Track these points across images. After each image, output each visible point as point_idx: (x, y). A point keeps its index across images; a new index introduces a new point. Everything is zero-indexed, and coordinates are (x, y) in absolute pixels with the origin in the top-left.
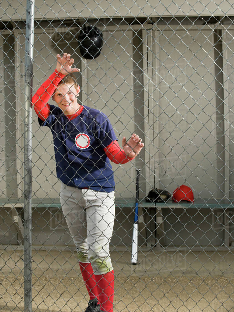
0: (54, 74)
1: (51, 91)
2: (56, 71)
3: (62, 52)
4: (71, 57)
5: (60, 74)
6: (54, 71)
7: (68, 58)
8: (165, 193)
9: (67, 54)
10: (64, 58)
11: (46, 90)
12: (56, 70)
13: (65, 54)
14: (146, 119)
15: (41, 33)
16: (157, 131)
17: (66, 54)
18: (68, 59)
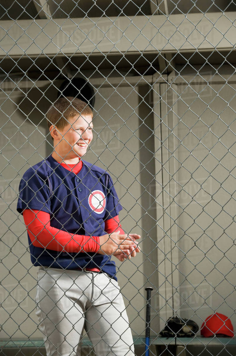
8: (191, 323)
14: (159, 223)
16: (175, 239)
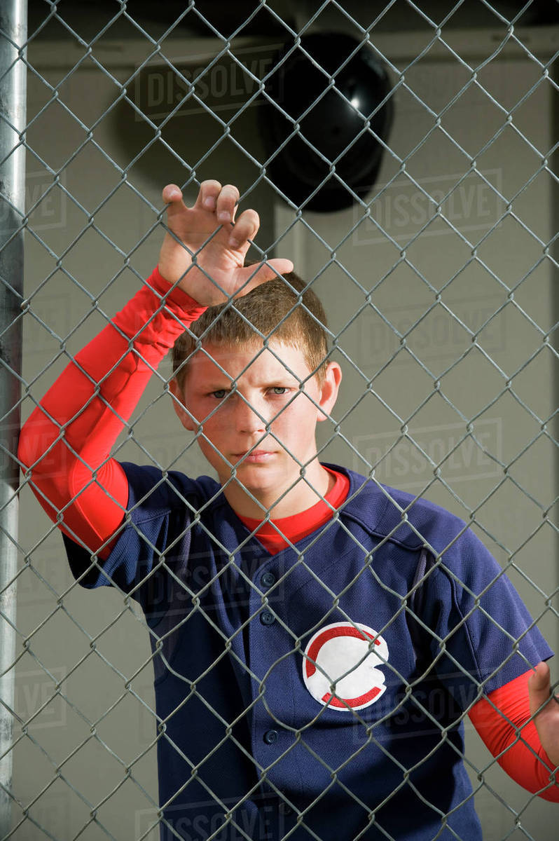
0: (146, 301)
1: (122, 396)
2: (160, 283)
3: (188, 173)
4: (243, 206)
5: (180, 298)
6: (143, 282)
7: (227, 206)
9: (217, 184)
10: (201, 206)
11: (101, 386)
12: (157, 272)
13: (210, 184)
15: (67, 68)
17: (214, 188)
18: (222, 216)
